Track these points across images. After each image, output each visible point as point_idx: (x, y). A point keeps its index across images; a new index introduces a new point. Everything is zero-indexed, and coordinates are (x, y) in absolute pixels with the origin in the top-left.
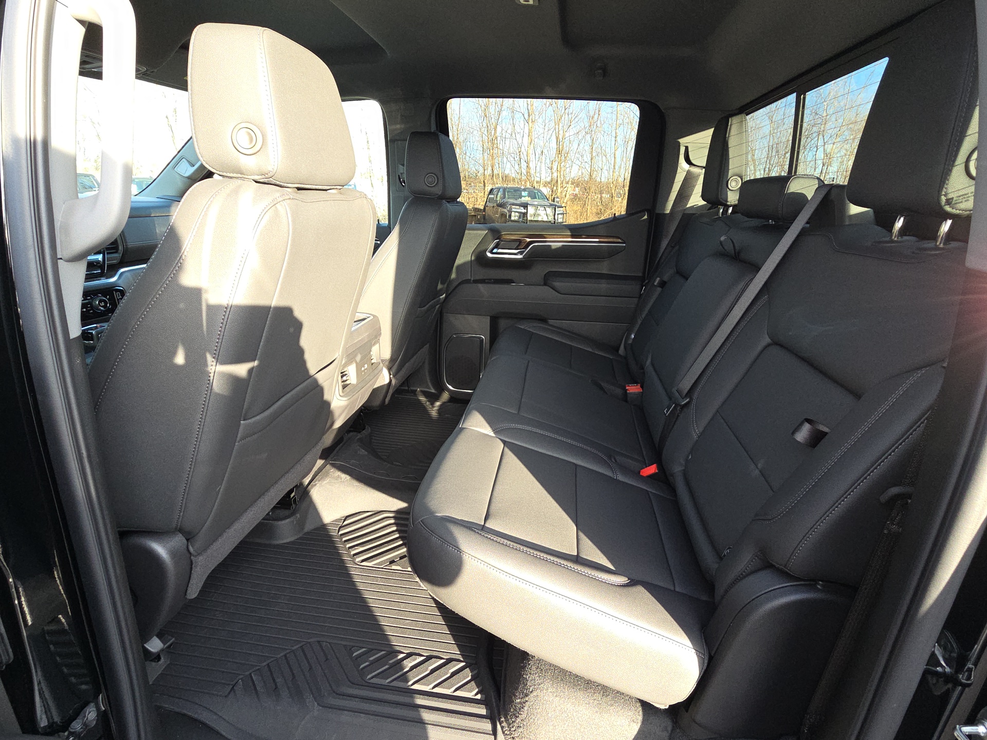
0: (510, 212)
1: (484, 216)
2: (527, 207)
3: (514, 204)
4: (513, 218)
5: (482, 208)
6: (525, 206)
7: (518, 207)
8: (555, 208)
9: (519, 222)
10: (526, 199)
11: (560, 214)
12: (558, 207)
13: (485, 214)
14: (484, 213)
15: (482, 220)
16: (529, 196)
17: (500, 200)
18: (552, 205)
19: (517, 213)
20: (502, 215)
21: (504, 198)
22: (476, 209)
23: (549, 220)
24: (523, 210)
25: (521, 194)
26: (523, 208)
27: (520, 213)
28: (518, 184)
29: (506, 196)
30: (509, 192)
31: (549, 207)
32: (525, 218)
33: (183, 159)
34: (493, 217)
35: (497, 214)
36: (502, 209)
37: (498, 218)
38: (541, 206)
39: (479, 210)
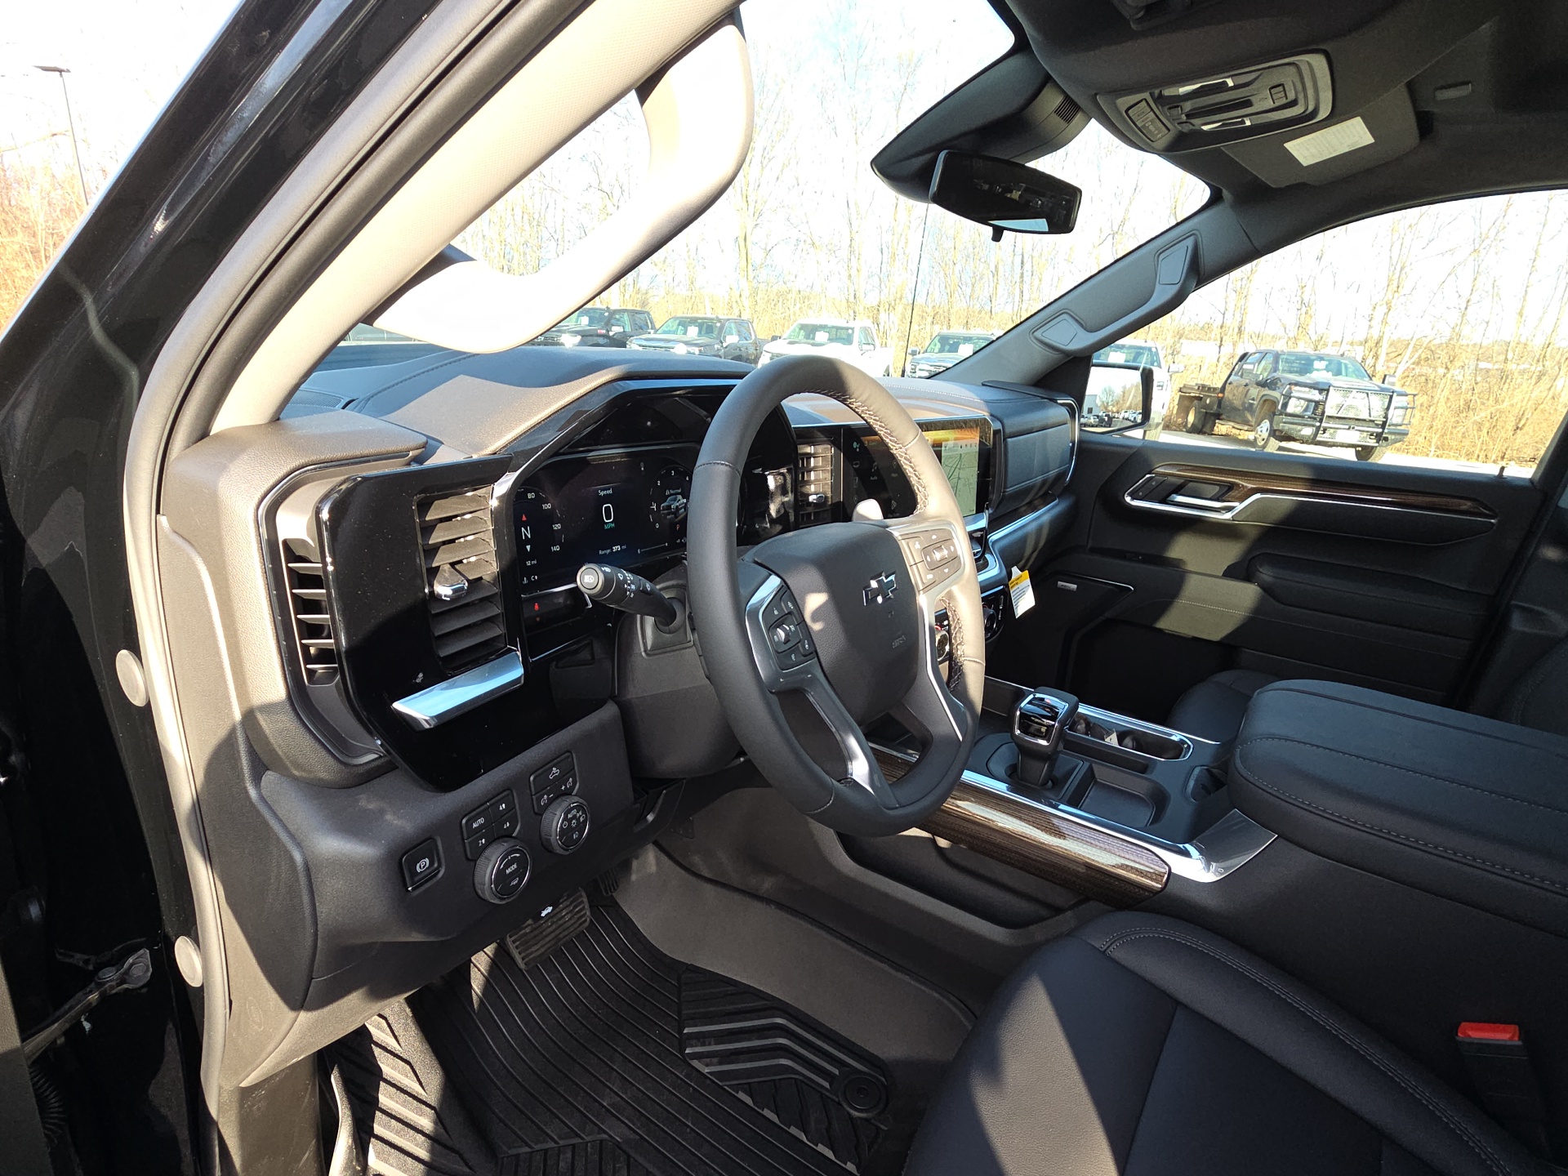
0: (1288, 397)
1: (1220, 400)
2: (1328, 390)
3: (1297, 384)
4: (1290, 410)
5: (1219, 385)
6: (1324, 389)
7: (1307, 389)
8: (1391, 397)
9: (1303, 417)
10: (1320, 375)
11: (1399, 408)
12: (1398, 395)
13: (1222, 398)
14: (1220, 395)
16: (1327, 369)
17: (1265, 374)
18: (1383, 390)
19: (1303, 402)
20: (1265, 401)
21: (1275, 371)
22: (1204, 386)
23: (1372, 418)
24: (1316, 396)
25: (1312, 365)
26: (1317, 392)
27: (1310, 401)
28: (1304, 347)
29: (1280, 368)
30: (1287, 361)
31: (1376, 393)
32: (1320, 411)
33: (1065, 316)
34: (1244, 403)
35: (1253, 399)
36: (1267, 391)
37: (1255, 406)
38: (1360, 390)
39: (1209, 388)
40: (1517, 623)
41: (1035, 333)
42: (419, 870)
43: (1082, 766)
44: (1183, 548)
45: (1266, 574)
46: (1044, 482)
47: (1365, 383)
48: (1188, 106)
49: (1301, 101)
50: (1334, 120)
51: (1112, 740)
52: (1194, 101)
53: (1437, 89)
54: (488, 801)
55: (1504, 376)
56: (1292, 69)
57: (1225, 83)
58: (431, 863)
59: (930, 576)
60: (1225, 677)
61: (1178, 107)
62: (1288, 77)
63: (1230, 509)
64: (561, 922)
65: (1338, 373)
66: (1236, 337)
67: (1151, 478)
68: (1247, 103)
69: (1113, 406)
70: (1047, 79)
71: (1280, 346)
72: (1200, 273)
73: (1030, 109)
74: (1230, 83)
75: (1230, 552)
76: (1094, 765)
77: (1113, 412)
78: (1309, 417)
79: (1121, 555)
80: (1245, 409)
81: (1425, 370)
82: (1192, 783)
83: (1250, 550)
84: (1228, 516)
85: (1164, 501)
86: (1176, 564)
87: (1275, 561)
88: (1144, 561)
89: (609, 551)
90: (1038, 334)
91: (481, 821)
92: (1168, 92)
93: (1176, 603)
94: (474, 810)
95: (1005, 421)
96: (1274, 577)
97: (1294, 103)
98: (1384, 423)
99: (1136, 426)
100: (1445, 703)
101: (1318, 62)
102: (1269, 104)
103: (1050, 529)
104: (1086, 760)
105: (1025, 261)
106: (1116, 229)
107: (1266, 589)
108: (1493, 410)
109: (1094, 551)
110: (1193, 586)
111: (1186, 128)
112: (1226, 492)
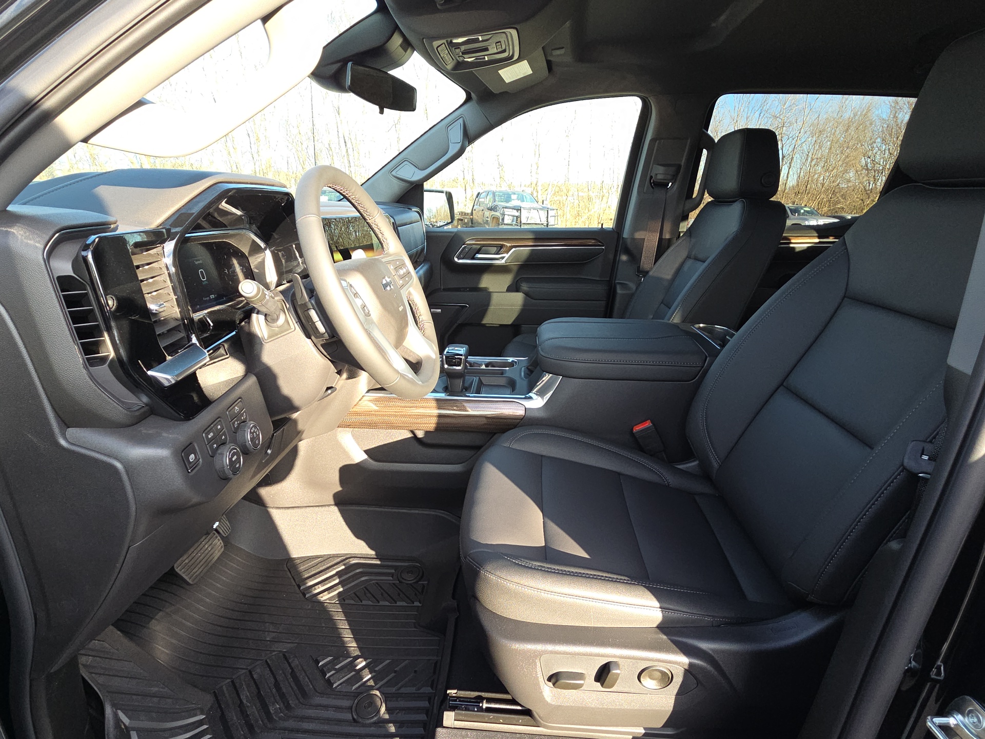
0: (503, 215)
1: (472, 220)
2: (520, 210)
3: (506, 208)
4: (506, 222)
5: (470, 211)
6: (519, 209)
7: (511, 210)
8: (548, 211)
10: (515, 203)
11: (552, 216)
12: (550, 210)
13: (473, 218)
14: (471, 217)
15: (470, 224)
16: (518, 199)
17: (491, 204)
18: (544, 208)
19: (510, 217)
20: (493, 218)
21: (495, 202)
22: (462, 213)
23: (542, 223)
24: (516, 213)
25: (511, 197)
26: (516, 211)
27: (513, 216)
28: (504, 188)
29: (497, 200)
30: (500, 196)
31: (541, 209)
32: (519, 221)
33: (406, 162)
34: (483, 220)
35: (487, 218)
36: (493, 213)
37: (489, 222)
38: (534, 209)
39: (465, 214)
40: (619, 291)
41: (392, 173)
42: (191, 461)
43: (476, 379)
44: (487, 282)
45: (525, 286)
46: (417, 252)
47: (535, 205)
48: (463, 48)
49: (507, 51)
50: (521, 60)
51: (483, 367)
52: (466, 46)
53: (552, 50)
54: (212, 424)
55: (589, 199)
56: (504, 35)
57: (478, 38)
58: (196, 457)
59: (401, 282)
60: (518, 339)
61: (459, 48)
62: (502, 38)
63: (503, 258)
64: (207, 551)
65: (523, 201)
66: (472, 185)
67: (465, 247)
68: (487, 49)
69: (433, 218)
70: (396, 28)
71: (494, 189)
72: (469, 137)
73: (388, 44)
74: (481, 39)
75: (507, 280)
76: (481, 378)
77: (434, 222)
78: (515, 225)
79: (458, 290)
80: (485, 223)
81: (559, 198)
82: (523, 374)
83: (515, 278)
84: (503, 261)
85: (473, 258)
86: (485, 290)
87: (527, 280)
88: (469, 291)
89: (208, 298)
90: (393, 173)
91: (212, 434)
92: (455, 41)
93: (489, 309)
94: (206, 429)
95: (395, 218)
96: (528, 287)
97: (504, 51)
98: (547, 224)
99: (448, 224)
100: (605, 317)
101: (514, 32)
102: (495, 51)
103: (425, 277)
104: (477, 376)
105: (346, 141)
106: (396, 122)
107: (527, 294)
108: (588, 215)
109: (445, 290)
110: (496, 299)
111: (461, 59)
112: (500, 249)
